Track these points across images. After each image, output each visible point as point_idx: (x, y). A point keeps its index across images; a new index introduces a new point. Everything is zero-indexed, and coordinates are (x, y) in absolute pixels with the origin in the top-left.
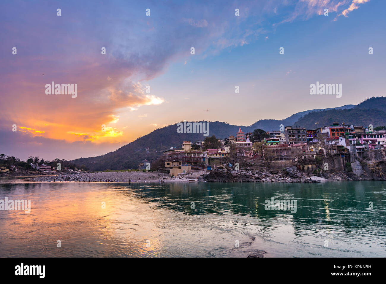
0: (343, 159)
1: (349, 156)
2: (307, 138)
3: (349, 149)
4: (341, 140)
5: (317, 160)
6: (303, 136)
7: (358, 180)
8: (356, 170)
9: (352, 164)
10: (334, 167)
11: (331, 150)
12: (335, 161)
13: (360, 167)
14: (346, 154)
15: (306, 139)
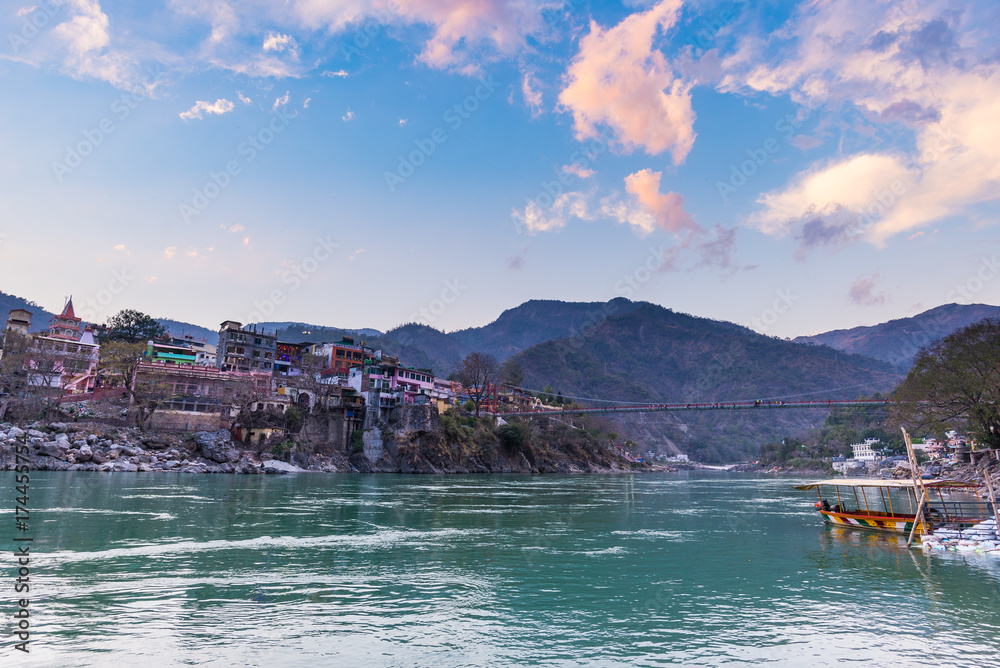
0: (349, 421)
1: (363, 416)
2: (276, 362)
3: (367, 398)
4: (354, 375)
5: (289, 417)
6: (266, 355)
7: (372, 472)
8: (370, 448)
9: (365, 433)
10: (327, 439)
11: (327, 395)
12: (330, 424)
13: (379, 443)
14: (357, 410)
15: (272, 365)
